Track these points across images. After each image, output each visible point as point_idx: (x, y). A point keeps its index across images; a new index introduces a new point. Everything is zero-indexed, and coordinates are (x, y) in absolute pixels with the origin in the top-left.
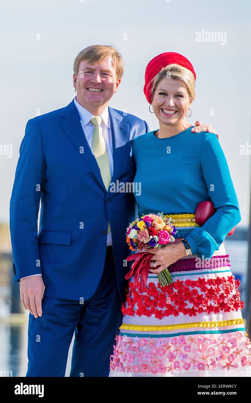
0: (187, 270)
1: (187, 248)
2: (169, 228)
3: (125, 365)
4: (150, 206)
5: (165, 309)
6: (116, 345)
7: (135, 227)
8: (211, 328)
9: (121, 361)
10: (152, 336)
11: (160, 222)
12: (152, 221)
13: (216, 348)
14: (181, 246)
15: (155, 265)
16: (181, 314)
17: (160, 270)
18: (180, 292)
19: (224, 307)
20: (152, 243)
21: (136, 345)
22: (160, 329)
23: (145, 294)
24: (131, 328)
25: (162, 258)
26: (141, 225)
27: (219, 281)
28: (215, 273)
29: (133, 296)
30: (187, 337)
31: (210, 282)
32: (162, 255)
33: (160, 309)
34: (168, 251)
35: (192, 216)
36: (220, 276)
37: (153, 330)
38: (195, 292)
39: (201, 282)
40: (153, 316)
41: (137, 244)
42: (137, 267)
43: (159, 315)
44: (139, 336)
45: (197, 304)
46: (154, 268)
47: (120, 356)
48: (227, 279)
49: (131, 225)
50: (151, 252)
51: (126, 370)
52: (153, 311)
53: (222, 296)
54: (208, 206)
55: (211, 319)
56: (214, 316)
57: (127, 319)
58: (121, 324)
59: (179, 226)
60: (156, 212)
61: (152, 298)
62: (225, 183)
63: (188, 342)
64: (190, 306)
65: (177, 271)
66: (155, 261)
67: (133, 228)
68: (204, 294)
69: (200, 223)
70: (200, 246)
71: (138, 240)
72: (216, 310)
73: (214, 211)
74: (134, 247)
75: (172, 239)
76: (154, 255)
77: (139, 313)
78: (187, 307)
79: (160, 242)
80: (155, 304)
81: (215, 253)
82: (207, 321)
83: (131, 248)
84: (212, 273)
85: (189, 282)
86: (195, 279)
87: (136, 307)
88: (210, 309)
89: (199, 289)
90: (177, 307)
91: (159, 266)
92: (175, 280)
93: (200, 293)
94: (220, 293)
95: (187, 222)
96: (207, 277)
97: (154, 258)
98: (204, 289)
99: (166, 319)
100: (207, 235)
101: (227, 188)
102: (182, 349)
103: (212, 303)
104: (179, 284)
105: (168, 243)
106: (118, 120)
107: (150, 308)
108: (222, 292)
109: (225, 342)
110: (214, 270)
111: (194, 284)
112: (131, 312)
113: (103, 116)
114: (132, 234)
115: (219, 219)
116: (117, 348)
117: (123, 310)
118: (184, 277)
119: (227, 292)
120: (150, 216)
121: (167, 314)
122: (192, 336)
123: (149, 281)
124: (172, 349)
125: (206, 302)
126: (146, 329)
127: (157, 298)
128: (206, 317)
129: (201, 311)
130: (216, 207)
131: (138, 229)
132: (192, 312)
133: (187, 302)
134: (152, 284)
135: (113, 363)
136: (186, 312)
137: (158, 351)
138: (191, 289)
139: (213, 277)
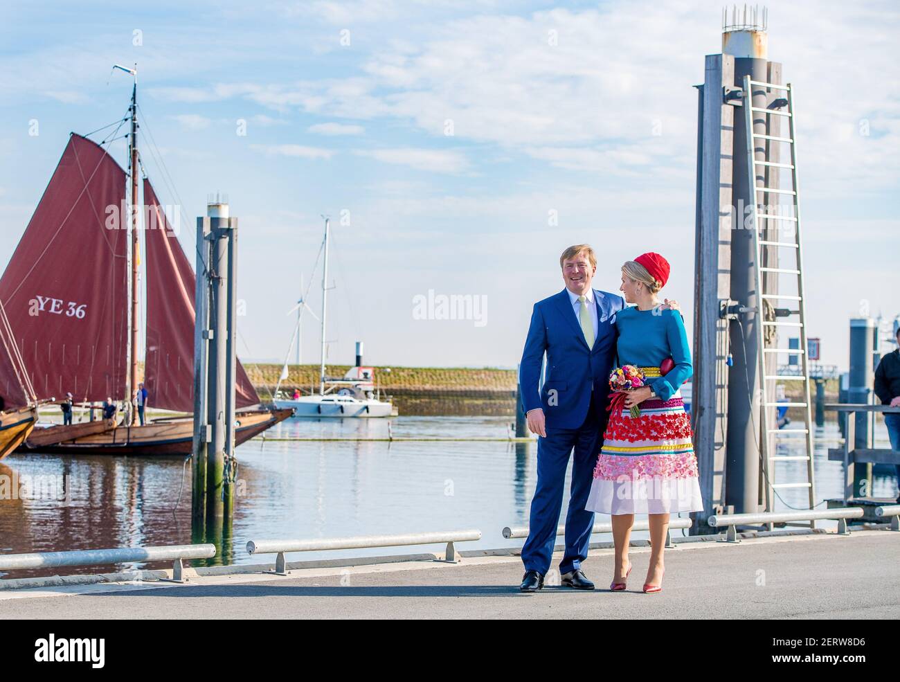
0: (653, 408)
1: (652, 391)
2: (640, 376)
3: (605, 475)
4: (628, 359)
5: (636, 435)
6: (598, 460)
7: (616, 373)
8: (669, 450)
9: (602, 471)
10: (626, 455)
11: (634, 371)
12: (628, 370)
13: (672, 464)
14: (648, 389)
15: (628, 402)
16: (648, 439)
17: (631, 406)
18: (647, 424)
19: (679, 435)
20: (627, 385)
21: (614, 461)
22: (632, 450)
23: (621, 424)
24: (610, 449)
25: (633, 397)
26: (620, 371)
27: (675, 416)
28: (673, 410)
29: (612, 426)
30: (651, 456)
31: (670, 417)
32: (634, 395)
33: (632, 436)
34: (638, 392)
35: (658, 369)
36: (677, 412)
37: (627, 451)
38: (658, 424)
39: (663, 417)
40: (627, 440)
41: (616, 385)
42: (614, 403)
43: (632, 440)
44: (617, 454)
45: (659, 433)
46: (627, 404)
47: (601, 468)
48: (681, 415)
49: (613, 372)
50: (626, 392)
51: (606, 479)
52: (627, 437)
53: (677, 427)
54: (670, 362)
55: (669, 444)
56: (671, 441)
57: (606, 441)
58: (602, 445)
59: (648, 376)
60: (632, 365)
61: (626, 427)
62: (683, 347)
63: (652, 460)
64: (654, 434)
65: (646, 408)
66: (628, 399)
67: (615, 374)
68: (665, 425)
69: (663, 374)
70: (662, 390)
71: (617, 383)
72: (673, 437)
73: (673, 366)
74: (614, 388)
75: (641, 384)
76: (628, 395)
77: (617, 438)
78: (652, 435)
79: (633, 385)
80: (628, 432)
81: (672, 397)
82: (667, 445)
83: (612, 388)
84: (670, 410)
85: (654, 417)
86: (659, 414)
87: (615, 434)
88: (669, 437)
89: (661, 422)
90: (645, 435)
91: (631, 403)
92: (643, 415)
93: (662, 425)
94: (676, 425)
95: (654, 373)
96: (667, 414)
97: (628, 397)
98: (665, 422)
99: (637, 443)
100: (667, 383)
101: (685, 351)
102: (648, 465)
103: (669, 432)
104: (646, 418)
105: (639, 387)
106: (600, 298)
107: (624, 435)
108: (678, 424)
109: (679, 460)
110: (672, 408)
111: (657, 418)
112: (611, 437)
113: (588, 295)
114: (613, 378)
115: (677, 372)
116: (599, 463)
117: (604, 436)
118: (650, 413)
119: (681, 424)
120: (628, 366)
121: (637, 439)
122: (655, 455)
123: (623, 415)
124: (640, 464)
125: (666, 431)
126: (621, 450)
127: (630, 427)
128: (665, 442)
129: (662, 437)
130: (675, 363)
131: (618, 375)
132: (656, 438)
133: (652, 431)
134: (627, 417)
135: (595, 473)
136: (651, 438)
137: (630, 466)
138: (655, 421)
139: (671, 413)
